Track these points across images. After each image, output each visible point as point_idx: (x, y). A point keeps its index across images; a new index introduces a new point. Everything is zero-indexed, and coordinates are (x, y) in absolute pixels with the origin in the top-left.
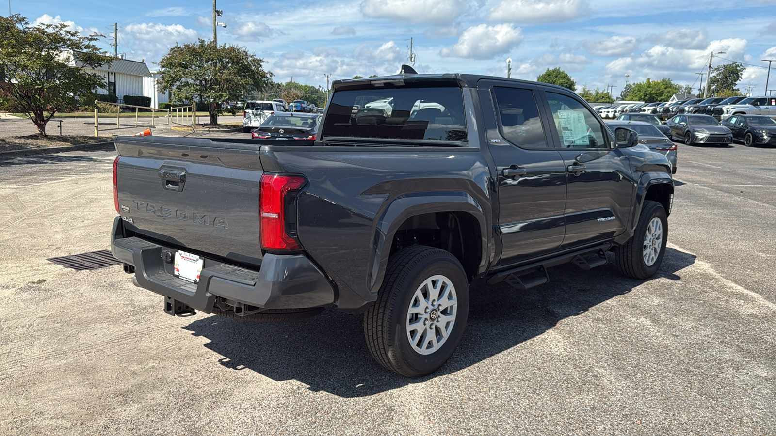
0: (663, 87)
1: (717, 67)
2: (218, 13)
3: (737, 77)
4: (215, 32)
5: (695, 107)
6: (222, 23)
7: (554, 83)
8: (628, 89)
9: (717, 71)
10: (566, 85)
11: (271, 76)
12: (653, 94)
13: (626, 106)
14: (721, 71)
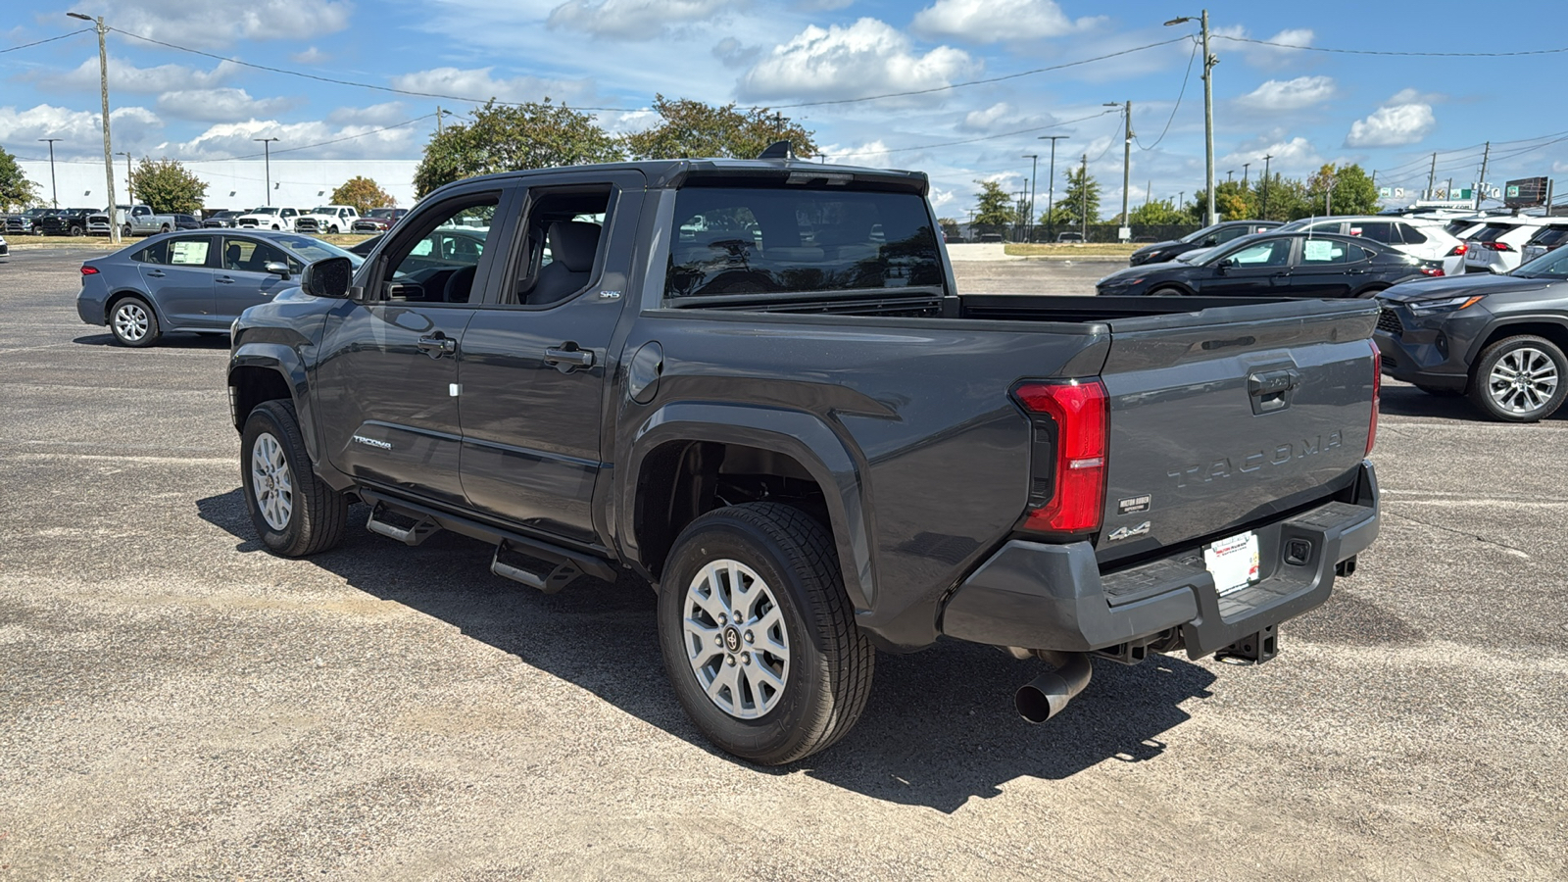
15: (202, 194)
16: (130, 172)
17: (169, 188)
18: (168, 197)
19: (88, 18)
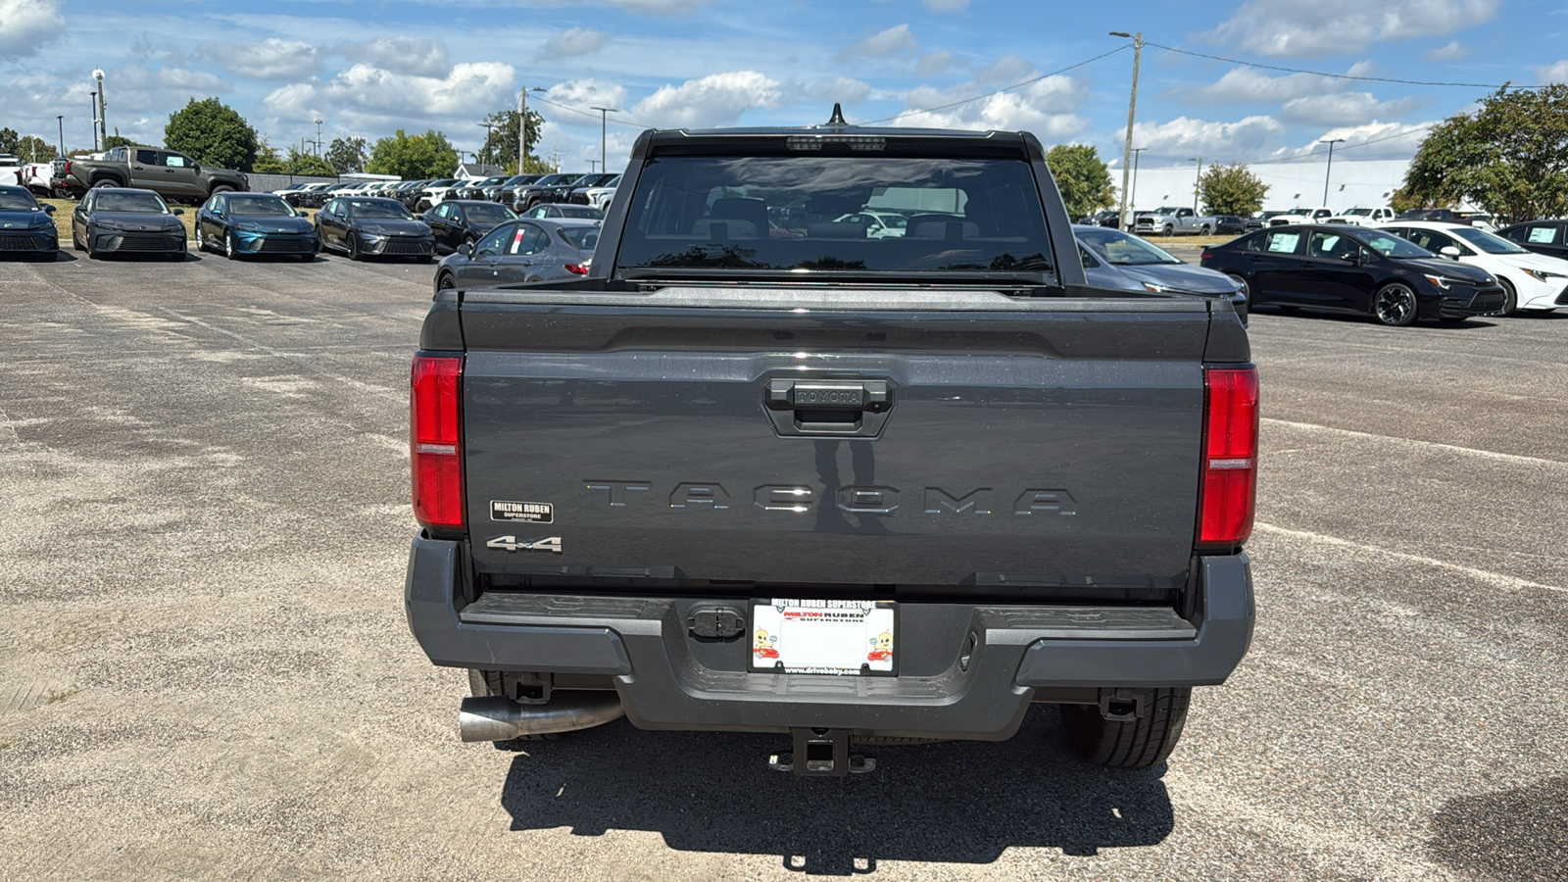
0: (431, 147)
1: (497, 115)
3: (532, 136)
5: (532, 190)
7: (211, 130)
8: (338, 149)
9: (500, 121)
10: (238, 135)
12: (415, 161)
13: (382, 185)
14: (505, 123)
15: (1262, 197)
16: (1199, 176)
17: (1231, 191)
18: (1229, 200)
19: (1127, 36)
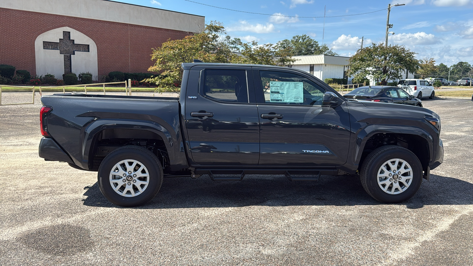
2: (390, 26)
4: (386, 38)
6: (392, 32)
11: (421, 63)
